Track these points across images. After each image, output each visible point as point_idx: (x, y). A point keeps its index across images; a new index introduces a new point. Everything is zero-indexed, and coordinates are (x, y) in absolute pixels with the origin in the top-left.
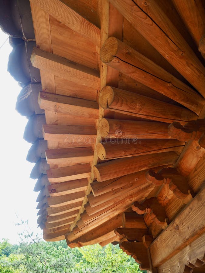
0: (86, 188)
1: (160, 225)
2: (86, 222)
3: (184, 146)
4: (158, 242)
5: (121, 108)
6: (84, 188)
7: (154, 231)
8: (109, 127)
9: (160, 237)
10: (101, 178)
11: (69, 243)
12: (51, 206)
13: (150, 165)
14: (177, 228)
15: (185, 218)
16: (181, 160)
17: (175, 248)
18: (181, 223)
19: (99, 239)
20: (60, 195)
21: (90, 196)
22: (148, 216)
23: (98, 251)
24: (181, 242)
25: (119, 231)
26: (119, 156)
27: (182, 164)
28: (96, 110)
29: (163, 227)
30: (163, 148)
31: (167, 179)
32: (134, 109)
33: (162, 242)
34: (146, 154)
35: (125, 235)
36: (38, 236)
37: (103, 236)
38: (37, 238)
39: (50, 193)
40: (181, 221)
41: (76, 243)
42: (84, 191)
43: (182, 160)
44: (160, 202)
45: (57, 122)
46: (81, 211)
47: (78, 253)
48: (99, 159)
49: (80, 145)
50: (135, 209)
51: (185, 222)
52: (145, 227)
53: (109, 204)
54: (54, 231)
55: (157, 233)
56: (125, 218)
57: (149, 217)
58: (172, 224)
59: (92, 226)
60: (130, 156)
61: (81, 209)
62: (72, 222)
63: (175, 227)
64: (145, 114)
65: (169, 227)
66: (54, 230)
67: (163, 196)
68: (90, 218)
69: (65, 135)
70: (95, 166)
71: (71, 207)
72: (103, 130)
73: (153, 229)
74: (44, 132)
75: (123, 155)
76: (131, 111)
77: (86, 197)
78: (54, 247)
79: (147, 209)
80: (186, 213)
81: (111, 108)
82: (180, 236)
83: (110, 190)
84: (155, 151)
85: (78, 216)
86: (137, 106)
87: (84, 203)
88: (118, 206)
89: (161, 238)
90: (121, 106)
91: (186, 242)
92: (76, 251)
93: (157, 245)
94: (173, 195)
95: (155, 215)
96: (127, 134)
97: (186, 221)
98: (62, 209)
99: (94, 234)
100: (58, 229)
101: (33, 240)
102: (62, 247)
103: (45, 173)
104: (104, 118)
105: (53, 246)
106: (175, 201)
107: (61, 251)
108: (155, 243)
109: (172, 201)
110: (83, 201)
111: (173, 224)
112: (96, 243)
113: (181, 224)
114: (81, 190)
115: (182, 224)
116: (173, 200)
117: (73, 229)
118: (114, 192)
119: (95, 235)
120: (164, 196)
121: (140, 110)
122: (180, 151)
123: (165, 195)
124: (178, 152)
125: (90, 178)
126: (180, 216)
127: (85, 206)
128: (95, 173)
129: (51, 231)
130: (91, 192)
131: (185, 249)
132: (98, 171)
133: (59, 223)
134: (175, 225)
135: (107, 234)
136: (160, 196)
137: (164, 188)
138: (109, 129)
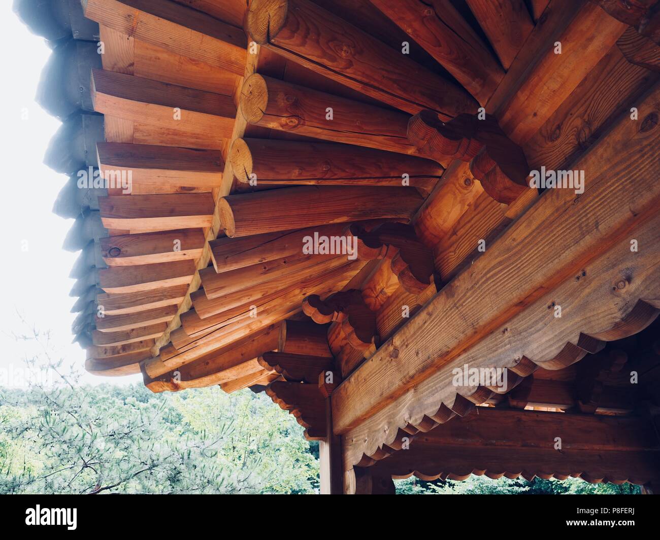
0: (200, 254)
1: (360, 348)
2: (192, 333)
3: (440, 177)
4: (351, 385)
5: (302, 50)
6: (193, 254)
7: (347, 362)
8: (266, 99)
9: (356, 374)
10: (237, 227)
11: (148, 381)
12: (107, 290)
13: (357, 213)
14: (395, 354)
15: (415, 333)
16: (427, 208)
17: (385, 395)
18: (404, 344)
19: (221, 374)
20: (131, 265)
21: (208, 273)
22: (337, 330)
23: (219, 410)
24: (397, 383)
25: (269, 358)
26: (286, 177)
27: (428, 217)
28: (239, 49)
29: (367, 354)
30: (392, 176)
31: (391, 246)
32: (333, 60)
33: (360, 383)
34: (351, 183)
35: (281, 367)
36: (74, 369)
37: (231, 369)
38: (72, 373)
39: (106, 256)
40: (405, 340)
41: (166, 381)
42: (193, 260)
43: (429, 209)
44: (368, 301)
45: (131, 68)
46: (184, 309)
47: (174, 414)
48: (236, 180)
49: (192, 143)
50: (310, 311)
51: (413, 341)
52: (327, 355)
53: (251, 295)
54: (113, 353)
55: (351, 367)
56: (285, 332)
57: (339, 333)
58: (385, 347)
59: (206, 344)
60: (312, 183)
61: (183, 303)
62: (160, 335)
63: (391, 354)
64: (359, 78)
65: (378, 353)
66: (114, 350)
67: (375, 288)
68: (203, 326)
69: (151, 105)
70: (225, 197)
71: (157, 298)
72: (251, 104)
73: (345, 358)
74: (94, 89)
75: (293, 176)
76: (325, 61)
77: (197, 275)
78: (115, 399)
79: (336, 313)
80: (419, 324)
81: (276, 43)
82: (399, 370)
83: (256, 261)
84: (372, 180)
85: (174, 321)
86: (344, 54)
87: (193, 289)
88: (273, 303)
89: (358, 376)
90: (303, 44)
91: (409, 382)
92: (170, 410)
93: (349, 389)
94: (397, 287)
95: (351, 327)
96: (309, 123)
97: (415, 338)
98: (135, 299)
99: (210, 365)
100: (124, 348)
101: (62, 377)
102: (135, 399)
103: (94, 205)
104: (257, 72)
105: (113, 396)
106: (401, 298)
107: (133, 407)
108: (345, 386)
109: (394, 300)
110: (188, 285)
111: (389, 345)
112: (213, 382)
113: (405, 347)
114: (187, 258)
115: (407, 346)
116: (398, 297)
117: (161, 349)
118: (265, 268)
119: (212, 365)
120: (379, 287)
121: (350, 64)
122: (429, 188)
123: (382, 285)
124: (424, 191)
125: (212, 229)
126: (406, 329)
127: (193, 296)
128: (222, 216)
129: (105, 353)
130: (210, 264)
131: (404, 397)
132: (230, 210)
133: (128, 335)
134: (391, 348)
135: (242, 365)
136: (370, 288)
137: (381, 270)
138: (266, 103)
